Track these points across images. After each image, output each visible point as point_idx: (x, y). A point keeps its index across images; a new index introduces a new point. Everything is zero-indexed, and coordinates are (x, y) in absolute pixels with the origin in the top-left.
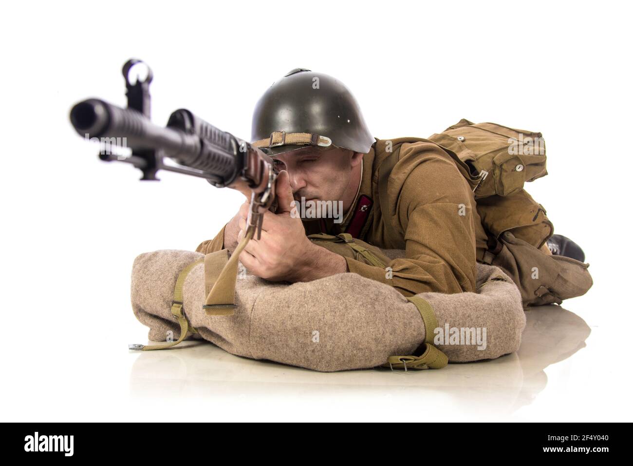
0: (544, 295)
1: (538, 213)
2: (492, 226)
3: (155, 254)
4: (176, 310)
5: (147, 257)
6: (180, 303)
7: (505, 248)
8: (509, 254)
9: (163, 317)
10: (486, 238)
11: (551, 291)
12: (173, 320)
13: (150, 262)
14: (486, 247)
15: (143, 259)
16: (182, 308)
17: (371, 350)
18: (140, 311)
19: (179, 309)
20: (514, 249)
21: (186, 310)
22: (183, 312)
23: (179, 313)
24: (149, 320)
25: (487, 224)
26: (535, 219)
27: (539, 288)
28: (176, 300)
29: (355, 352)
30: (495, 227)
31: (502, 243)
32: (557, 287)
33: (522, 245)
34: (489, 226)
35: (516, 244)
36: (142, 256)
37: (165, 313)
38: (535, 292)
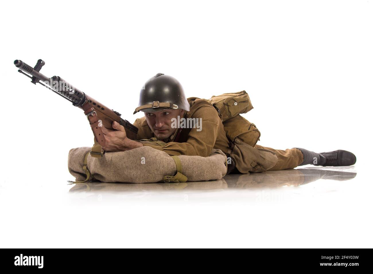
0: (256, 166)
1: (250, 127)
2: (230, 137)
3: (77, 149)
4: (85, 168)
5: (74, 150)
6: (86, 165)
7: (235, 146)
8: (237, 148)
9: (80, 172)
10: (229, 142)
11: (259, 164)
12: (84, 173)
13: (75, 152)
14: (228, 146)
15: (73, 150)
16: (87, 167)
17: (155, 174)
18: (72, 171)
19: (86, 167)
20: (239, 146)
21: (88, 167)
22: (87, 168)
23: (86, 169)
24: (75, 174)
25: (228, 135)
26: (249, 130)
27: (252, 163)
28: (85, 164)
29: (149, 174)
30: (231, 136)
31: (234, 144)
32: (261, 161)
33: (242, 144)
34: (229, 136)
35: (240, 144)
36: (72, 150)
37: (80, 170)
38: (251, 165)
